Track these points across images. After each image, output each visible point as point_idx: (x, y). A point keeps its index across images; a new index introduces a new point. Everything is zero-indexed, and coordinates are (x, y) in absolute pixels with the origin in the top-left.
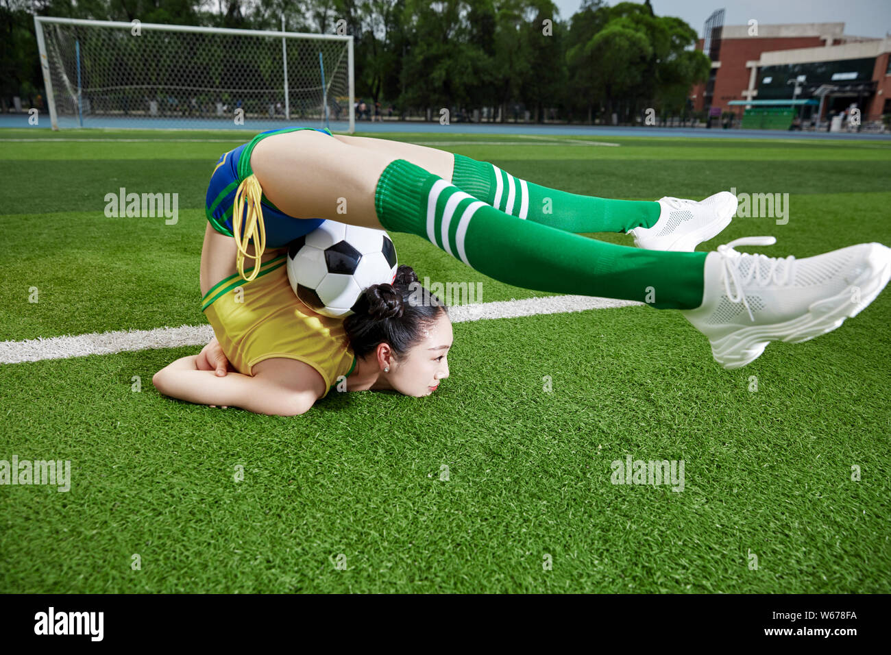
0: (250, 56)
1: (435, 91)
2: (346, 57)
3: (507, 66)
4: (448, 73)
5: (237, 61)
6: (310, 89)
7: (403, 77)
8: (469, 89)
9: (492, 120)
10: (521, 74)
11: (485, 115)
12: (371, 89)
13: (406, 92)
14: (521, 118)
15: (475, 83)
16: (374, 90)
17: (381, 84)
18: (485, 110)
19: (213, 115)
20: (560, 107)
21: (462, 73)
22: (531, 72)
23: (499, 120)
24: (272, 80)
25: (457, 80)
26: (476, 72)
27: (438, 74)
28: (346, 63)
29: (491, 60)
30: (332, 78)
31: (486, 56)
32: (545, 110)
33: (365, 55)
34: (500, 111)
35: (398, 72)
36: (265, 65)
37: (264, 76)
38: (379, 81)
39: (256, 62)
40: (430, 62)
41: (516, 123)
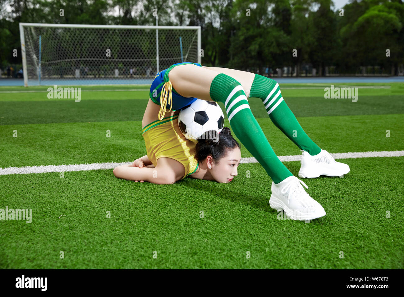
0: (136, 40)
1: (252, 58)
2: (196, 39)
3: (299, 41)
4: (260, 46)
5: (128, 43)
6: (172, 59)
7: (231, 50)
8: (274, 55)
9: (290, 75)
10: (309, 45)
11: (286, 72)
12: (210, 57)
13: (233, 59)
14: (310, 73)
15: (278, 52)
16: (213, 59)
17: (217, 55)
18: (285, 69)
19: (112, 76)
20: (337, 65)
21: (270, 46)
22: (316, 44)
23: (295, 75)
24: (149, 53)
25: (266, 51)
26: (279, 45)
27: (254, 47)
28: (197, 42)
29: (289, 37)
30: (188, 52)
31: (285, 35)
32: (327, 68)
33: (206, 37)
34: (296, 69)
35: (228, 47)
36: (145, 45)
37: (144, 51)
38: (216, 53)
39: (139, 43)
40: (249, 40)
41: (306, 77)
